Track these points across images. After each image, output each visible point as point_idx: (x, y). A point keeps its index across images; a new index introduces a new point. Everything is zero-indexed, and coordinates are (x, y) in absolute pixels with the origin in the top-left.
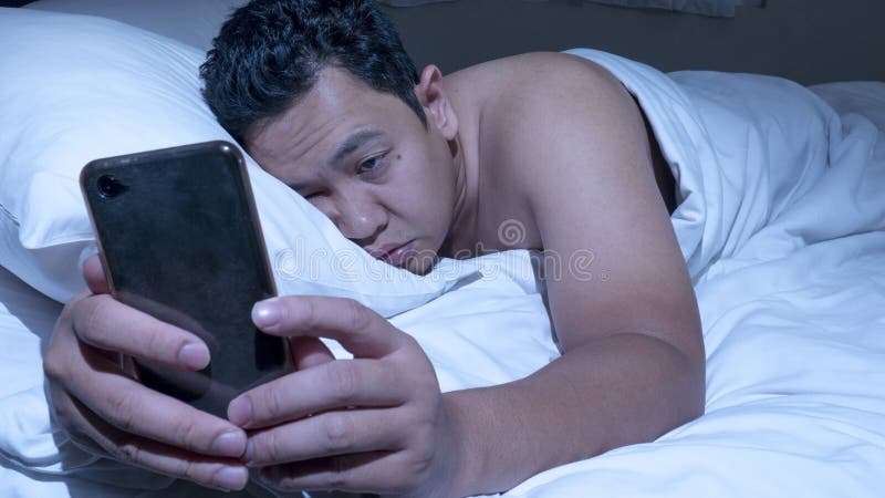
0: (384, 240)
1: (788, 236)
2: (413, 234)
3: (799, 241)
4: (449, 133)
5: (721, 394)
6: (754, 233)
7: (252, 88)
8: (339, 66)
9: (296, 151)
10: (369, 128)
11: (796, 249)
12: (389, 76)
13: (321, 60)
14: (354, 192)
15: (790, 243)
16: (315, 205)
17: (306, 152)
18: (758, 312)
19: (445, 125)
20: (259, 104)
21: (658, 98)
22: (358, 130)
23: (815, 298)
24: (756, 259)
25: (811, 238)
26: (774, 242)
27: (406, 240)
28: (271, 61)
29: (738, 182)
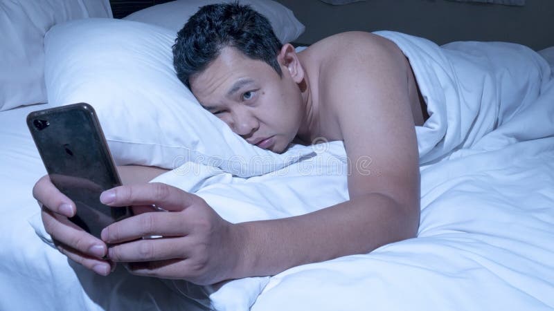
0: (256, 135)
1: (504, 137)
2: (273, 133)
3: (513, 140)
4: (299, 79)
5: (430, 227)
6: (485, 134)
7: (187, 59)
8: (232, 46)
9: (210, 90)
10: (245, 78)
11: (510, 144)
12: (260, 51)
13: (224, 43)
14: (241, 111)
15: (505, 141)
16: (220, 118)
17: (214, 90)
18: (466, 182)
19: (296, 75)
20: (191, 67)
21: (422, 58)
22: (240, 79)
23: (511, 174)
24: (483, 150)
25: (520, 138)
26: (495, 140)
27: (269, 136)
28: (196, 45)
29: (474, 106)
